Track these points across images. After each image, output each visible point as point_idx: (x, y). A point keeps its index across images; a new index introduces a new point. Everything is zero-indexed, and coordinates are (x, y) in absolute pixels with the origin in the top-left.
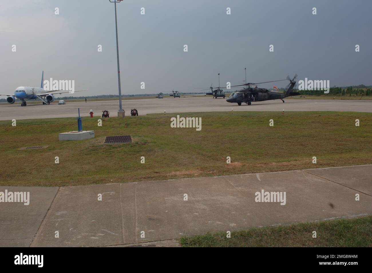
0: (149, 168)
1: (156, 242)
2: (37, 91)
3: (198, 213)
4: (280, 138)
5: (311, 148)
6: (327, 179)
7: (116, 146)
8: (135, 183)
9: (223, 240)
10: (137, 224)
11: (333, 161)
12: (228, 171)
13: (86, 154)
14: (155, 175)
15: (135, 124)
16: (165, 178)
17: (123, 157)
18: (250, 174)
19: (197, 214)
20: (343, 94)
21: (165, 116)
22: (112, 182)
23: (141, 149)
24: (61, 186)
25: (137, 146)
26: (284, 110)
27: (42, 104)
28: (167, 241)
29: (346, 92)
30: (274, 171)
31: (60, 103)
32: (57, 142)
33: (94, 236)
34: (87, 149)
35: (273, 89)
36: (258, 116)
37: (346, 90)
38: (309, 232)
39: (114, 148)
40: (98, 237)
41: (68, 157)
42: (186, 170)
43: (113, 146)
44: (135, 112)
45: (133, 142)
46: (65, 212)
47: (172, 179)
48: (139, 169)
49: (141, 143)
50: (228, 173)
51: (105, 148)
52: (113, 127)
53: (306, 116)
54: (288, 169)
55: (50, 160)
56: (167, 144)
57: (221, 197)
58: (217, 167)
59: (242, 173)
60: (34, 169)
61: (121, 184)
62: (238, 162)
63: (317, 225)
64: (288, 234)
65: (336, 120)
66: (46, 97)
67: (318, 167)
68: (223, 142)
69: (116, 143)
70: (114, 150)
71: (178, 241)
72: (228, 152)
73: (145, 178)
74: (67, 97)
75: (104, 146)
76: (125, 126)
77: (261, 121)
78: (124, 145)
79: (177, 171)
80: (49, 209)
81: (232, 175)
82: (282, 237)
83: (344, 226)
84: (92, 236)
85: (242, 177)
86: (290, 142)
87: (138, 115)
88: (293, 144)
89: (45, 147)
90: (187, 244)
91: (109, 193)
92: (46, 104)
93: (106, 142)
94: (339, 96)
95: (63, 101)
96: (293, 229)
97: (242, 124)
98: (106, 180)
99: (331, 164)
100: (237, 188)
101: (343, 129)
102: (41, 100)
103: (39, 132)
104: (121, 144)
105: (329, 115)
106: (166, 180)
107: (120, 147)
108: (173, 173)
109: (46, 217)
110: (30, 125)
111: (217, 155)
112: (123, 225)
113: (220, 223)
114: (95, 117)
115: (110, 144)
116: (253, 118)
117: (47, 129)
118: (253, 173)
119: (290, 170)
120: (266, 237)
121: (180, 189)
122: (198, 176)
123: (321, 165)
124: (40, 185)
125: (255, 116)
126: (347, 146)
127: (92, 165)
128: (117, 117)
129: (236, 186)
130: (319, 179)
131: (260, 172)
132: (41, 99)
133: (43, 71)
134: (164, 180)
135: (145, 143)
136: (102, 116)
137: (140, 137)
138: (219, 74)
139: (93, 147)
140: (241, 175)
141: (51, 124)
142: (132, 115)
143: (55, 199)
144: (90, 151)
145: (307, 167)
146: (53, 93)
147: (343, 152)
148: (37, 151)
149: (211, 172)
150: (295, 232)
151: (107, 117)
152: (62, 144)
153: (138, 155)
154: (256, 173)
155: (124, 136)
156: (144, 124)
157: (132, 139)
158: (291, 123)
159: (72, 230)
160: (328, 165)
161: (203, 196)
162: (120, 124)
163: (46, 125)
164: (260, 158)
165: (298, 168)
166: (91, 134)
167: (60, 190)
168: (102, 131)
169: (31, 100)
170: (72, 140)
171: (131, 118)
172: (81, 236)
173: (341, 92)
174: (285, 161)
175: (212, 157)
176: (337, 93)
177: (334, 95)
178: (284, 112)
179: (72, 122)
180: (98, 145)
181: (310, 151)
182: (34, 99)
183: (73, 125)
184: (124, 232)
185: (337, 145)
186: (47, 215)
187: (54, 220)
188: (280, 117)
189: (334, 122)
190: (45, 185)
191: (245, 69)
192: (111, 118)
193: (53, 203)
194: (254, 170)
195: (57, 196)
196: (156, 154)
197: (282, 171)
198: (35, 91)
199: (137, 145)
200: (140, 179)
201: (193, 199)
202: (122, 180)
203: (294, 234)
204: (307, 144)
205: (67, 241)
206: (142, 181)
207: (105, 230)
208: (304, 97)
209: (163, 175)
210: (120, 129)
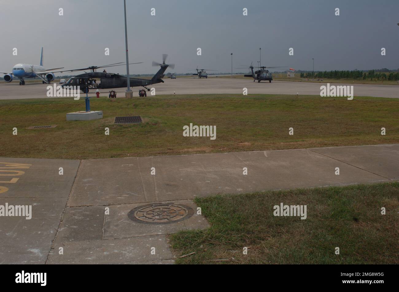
0: (161, 147)
1: (174, 201)
2: (36, 69)
3: (210, 181)
4: (291, 121)
5: (321, 130)
6: (329, 157)
7: (126, 126)
8: (150, 157)
9: (231, 199)
10: (156, 188)
11: (338, 142)
12: (237, 148)
13: (97, 134)
14: (169, 151)
15: (143, 105)
16: (179, 153)
17: (134, 136)
18: (258, 151)
19: (208, 181)
20: (364, 78)
21: (175, 97)
22: (129, 156)
23: (152, 130)
24: (82, 159)
25: (148, 127)
26: (298, 93)
27: (42, 83)
28: (183, 200)
29: (367, 76)
30: (280, 149)
31: (61, 82)
32: (65, 122)
33: (121, 197)
34: (97, 128)
35: (290, 71)
36: (271, 99)
37: (367, 74)
38: (304, 195)
39: (125, 128)
40: (123, 197)
41: (79, 136)
42: (198, 147)
43: (124, 126)
44: (143, 92)
45: (143, 122)
46: (91, 179)
47: (185, 154)
48: (151, 147)
49: (151, 123)
50: (238, 150)
51: (116, 128)
52: (121, 108)
53: (320, 100)
54: (294, 147)
55: (61, 139)
56: (177, 125)
57: (230, 169)
58: (227, 145)
59: (250, 151)
60: (48, 146)
61: (138, 158)
62: (248, 142)
63: (311, 190)
64: (286, 196)
65: (350, 104)
66: (46, 76)
67: (323, 146)
68: (234, 124)
69: (126, 123)
70: (124, 130)
71: (192, 201)
72: (239, 133)
73: (159, 153)
74: (68, 76)
75: (115, 126)
76: (134, 107)
77: (274, 105)
78: (135, 125)
79: (189, 148)
80: (75, 177)
81: (241, 151)
82: (281, 198)
83: (334, 191)
84: (118, 196)
85: (250, 154)
86: (300, 125)
87: (147, 95)
88: (304, 127)
89: (54, 126)
90: (201, 202)
91: (128, 165)
92: (46, 83)
93: (116, 122)
94: (359, 80)
95: (64, 80)
96: (291, 193)
97: (254, 107)
98: (123, 155)
99: (335, 144)
100: (245, 162)
101: (356, 114)
102: (40, 79)
103: (44, 112)
104: (132, 124)
105: (344, 100)
106: (180, 155)
107: (130, 127)
108: (186, 150)
109: (75, 183)
110: (34, 105)
111: (228, 136)
112: (144, 189)
113: (228, 188)
114: (101, 97)
115: (120, 124)
116: (265, 101)
117: (52, 109)
118: (261, 150)
119: (296, 149)
120: (267, 198)
121: (193, 162)
122: (210, 152)
123: (326, 144)
124: (62, 158)
125: (268, 99)
126: (357, 129)
127: (104, 143)
128: (125, 98)
129: (245, 161)
130: (321, 156)
131: (267, 150)
132: (40, 77)
133: (42, 48)
134: (178, 155)
135: (156, 124)
136: (109, 96)
137: (150, 117)
138: (232, 54)
139: (103, 126)
140: (250, 152)
141: (56, 104)
142: (140, 96)
143: (79, 169)
144: (101, 131)
145: (312, 146)
146: (53, 72)
147: (351, 135)
148: (46, 130)
149: (221, 149)
150: (292, 195)
151: (114, 97)
152: (70, 123)
153: (149, 135)
154: (263, 150)
155: (134, 117)
156: (153, 105)
157: (142, 119)
158: (305, 107)
159: (100, 192)
160: (332, 145)
161: (214, 168)
162: (128, 105)
163: (51, 105)
164: (270, 139)
165: (304, 147)
166: (99, 114)
167: (82, 162)
168: (110, 112)
169: (30, 78)
170: (80, 121)
171: (139, 99)
172: (109, 196)
173: (361, 76)
174: (292, 142)
175: (223, 138)
176: (358, 77)
177: (354, 78)
178: (297, 95)
179: (78, 102)
180: (109, 125)
181: (319, 134)
182: (34, 78)
183: (79, 105)
184: (145, 194)
185: (347, 129)
186: (75, 181)
187: (82, 185)
188: (294, 100)
189: (348, 106)
190: (67, 158)
191: (260, 49)
192: (119, 99)
193: (78, 173)
194: (262, 148)
195: (80, 167)
196: (167, 134)
197: (288, 149)
198: (34, 69)
199: (147, 125)
200: (155, 155)
201: (205, 170)
202: (139, 155)
203: (291, 196)
204: (318, 128)
205: (98, 200)
206: (157, 156)
207: (128, 192)
208: (322, 80)
209: (177, 151)
210: (128, 110)
